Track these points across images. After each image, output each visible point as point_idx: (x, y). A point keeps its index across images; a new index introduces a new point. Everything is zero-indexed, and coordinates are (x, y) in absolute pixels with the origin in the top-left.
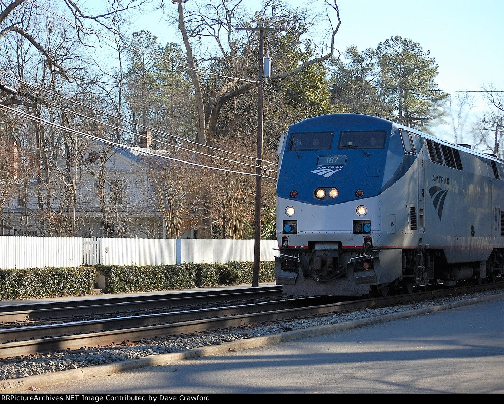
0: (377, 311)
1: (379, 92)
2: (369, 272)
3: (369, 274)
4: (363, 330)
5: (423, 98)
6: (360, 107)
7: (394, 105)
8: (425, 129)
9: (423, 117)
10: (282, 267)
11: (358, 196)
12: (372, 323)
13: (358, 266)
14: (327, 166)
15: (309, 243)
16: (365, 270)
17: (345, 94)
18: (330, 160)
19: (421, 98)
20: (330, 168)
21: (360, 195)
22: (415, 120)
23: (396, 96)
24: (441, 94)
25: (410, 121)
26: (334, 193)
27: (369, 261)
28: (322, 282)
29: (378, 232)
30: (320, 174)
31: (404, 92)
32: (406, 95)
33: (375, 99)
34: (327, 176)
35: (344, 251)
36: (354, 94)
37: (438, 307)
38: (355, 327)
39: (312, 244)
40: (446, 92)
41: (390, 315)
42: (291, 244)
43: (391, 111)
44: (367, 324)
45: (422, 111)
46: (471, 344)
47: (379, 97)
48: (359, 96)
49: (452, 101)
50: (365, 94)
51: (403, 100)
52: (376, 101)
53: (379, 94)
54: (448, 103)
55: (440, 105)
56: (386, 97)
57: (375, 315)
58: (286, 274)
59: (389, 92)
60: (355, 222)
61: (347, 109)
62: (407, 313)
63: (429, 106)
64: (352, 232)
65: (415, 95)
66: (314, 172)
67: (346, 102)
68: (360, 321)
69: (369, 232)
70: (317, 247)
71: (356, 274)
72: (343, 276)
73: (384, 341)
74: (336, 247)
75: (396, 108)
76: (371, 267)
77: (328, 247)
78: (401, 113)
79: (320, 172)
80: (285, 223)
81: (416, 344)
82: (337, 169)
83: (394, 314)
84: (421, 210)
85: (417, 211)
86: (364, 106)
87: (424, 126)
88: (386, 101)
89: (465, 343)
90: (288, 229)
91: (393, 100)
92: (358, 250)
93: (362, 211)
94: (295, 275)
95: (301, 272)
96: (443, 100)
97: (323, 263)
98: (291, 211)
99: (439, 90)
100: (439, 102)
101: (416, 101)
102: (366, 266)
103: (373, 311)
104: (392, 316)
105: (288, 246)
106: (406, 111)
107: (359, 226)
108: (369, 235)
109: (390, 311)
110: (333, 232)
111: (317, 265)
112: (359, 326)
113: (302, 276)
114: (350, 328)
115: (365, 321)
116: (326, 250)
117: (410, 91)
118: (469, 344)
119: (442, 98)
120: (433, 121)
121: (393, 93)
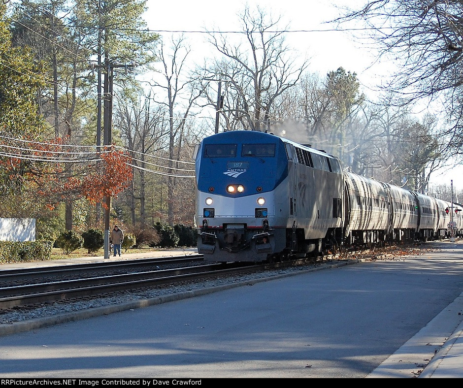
0: (68, 307)
1: (73, 32)
2: (266, 245)
3: (266, 246)
4: (50, 330)
5: (128, 40)
6: (49, 51)
7: (92, 48)
8: (129, 78)
9: (128, 64)
10: (203, 241)
11: (259, 191)
12: (62, 322)
13: (259, 240)
14: (234, 169)
15: (224, 224)
16: (263, 243)
17: (30, 35)
18: (236, 165)
19: (125, 39)
20: (237, 171)
21: (260, 190)
22: (118, 66)
23: (94, 37)
24: (150, 35)
25: (112, 68)
26: (241, 189)
27: (266, 237)
28: (233, 252)
29: (273, 217)
30: (230, 175)
31: (104, 32)
32: (106, 36)
33: (67, 41)
34: (235, 176)
35: (247, 230)
36: (42, 34)
37: (144, 301)
38: (41, 327)
39: (225, 225)
40: (157, 33)
41: (84, 311)
42: (209, 225)
43: (87, 55)
44: (56, 323)
45: (126, 56)
46: (186, 348)
47: (72, 38)
48: (47, 36)
49: (163, 44)
50: (55, 35)
51: (103, 42)
52: (69, 44)
53: (73, 35)
54: (159, 46)
55: (149, 48)
56: (82, 38)
57: (66, 311)
58: (206, 246)
59: (85, 32)
60: (256, 209)
61: (32, 52)
62: (106, 309)
63: (135, 50)
64: (254, 217)
65: (118, 36)
66: (225, 173)
67: (31, 44)
68: (46, 319)
69: (266, 217)
70: (228, 227)
71: (257, 246)
72: (248, 248)
73: (78, 344)
74: (243, 227)
75: (94, 52)
76: (268, 242)
77: (237, 227)
78: (99, 58)
79: (230, 173)
80: (205, 210)
81: (117, 348)
82: (242, 171)
83: (89, 310)
84: (295, 200)
85: (293, 201)
86: (54, 50)
87: (128, 74)
88: (81, 43)
89: (178, 347)
90: (207, 214)
91: (90, 42)
92: (259, 230)
93: (261, 202)
94: (213, 247)
95: (217, 244)
96: (153, 43)
97: (235, 238)
98: (209, 202)
99: (148, 30)
100: (148, 44)
101: (119, 44)
102: (265, 240)
103: (63, 306)
104: (88, 313)
105: (207, 226)
106: (106, 56)
107: (259, 212)
108: (266, 218)
109: (85, 307)
110: (241, 217)
111: (230, 240)
112: (46, 325)
113: (218, 249)
114: (35, 328)
115: (53, 318)
116: (236, 229)
117: (111, 31)
118: (184, 347)
119: (151, 40)
120: (139, 68)
121: (90, 34)
